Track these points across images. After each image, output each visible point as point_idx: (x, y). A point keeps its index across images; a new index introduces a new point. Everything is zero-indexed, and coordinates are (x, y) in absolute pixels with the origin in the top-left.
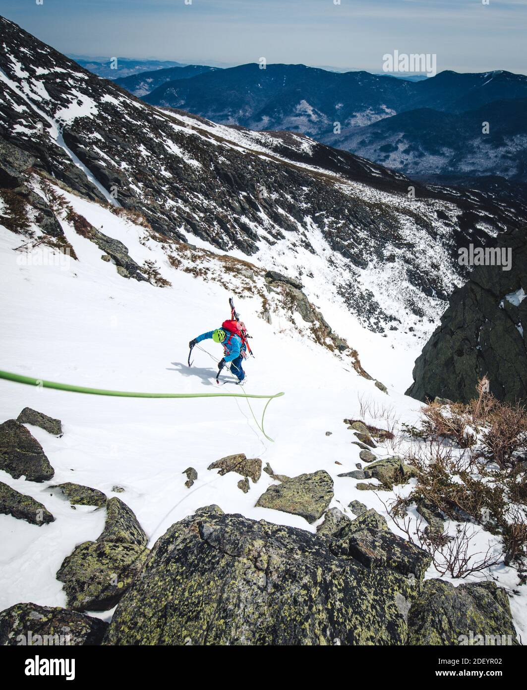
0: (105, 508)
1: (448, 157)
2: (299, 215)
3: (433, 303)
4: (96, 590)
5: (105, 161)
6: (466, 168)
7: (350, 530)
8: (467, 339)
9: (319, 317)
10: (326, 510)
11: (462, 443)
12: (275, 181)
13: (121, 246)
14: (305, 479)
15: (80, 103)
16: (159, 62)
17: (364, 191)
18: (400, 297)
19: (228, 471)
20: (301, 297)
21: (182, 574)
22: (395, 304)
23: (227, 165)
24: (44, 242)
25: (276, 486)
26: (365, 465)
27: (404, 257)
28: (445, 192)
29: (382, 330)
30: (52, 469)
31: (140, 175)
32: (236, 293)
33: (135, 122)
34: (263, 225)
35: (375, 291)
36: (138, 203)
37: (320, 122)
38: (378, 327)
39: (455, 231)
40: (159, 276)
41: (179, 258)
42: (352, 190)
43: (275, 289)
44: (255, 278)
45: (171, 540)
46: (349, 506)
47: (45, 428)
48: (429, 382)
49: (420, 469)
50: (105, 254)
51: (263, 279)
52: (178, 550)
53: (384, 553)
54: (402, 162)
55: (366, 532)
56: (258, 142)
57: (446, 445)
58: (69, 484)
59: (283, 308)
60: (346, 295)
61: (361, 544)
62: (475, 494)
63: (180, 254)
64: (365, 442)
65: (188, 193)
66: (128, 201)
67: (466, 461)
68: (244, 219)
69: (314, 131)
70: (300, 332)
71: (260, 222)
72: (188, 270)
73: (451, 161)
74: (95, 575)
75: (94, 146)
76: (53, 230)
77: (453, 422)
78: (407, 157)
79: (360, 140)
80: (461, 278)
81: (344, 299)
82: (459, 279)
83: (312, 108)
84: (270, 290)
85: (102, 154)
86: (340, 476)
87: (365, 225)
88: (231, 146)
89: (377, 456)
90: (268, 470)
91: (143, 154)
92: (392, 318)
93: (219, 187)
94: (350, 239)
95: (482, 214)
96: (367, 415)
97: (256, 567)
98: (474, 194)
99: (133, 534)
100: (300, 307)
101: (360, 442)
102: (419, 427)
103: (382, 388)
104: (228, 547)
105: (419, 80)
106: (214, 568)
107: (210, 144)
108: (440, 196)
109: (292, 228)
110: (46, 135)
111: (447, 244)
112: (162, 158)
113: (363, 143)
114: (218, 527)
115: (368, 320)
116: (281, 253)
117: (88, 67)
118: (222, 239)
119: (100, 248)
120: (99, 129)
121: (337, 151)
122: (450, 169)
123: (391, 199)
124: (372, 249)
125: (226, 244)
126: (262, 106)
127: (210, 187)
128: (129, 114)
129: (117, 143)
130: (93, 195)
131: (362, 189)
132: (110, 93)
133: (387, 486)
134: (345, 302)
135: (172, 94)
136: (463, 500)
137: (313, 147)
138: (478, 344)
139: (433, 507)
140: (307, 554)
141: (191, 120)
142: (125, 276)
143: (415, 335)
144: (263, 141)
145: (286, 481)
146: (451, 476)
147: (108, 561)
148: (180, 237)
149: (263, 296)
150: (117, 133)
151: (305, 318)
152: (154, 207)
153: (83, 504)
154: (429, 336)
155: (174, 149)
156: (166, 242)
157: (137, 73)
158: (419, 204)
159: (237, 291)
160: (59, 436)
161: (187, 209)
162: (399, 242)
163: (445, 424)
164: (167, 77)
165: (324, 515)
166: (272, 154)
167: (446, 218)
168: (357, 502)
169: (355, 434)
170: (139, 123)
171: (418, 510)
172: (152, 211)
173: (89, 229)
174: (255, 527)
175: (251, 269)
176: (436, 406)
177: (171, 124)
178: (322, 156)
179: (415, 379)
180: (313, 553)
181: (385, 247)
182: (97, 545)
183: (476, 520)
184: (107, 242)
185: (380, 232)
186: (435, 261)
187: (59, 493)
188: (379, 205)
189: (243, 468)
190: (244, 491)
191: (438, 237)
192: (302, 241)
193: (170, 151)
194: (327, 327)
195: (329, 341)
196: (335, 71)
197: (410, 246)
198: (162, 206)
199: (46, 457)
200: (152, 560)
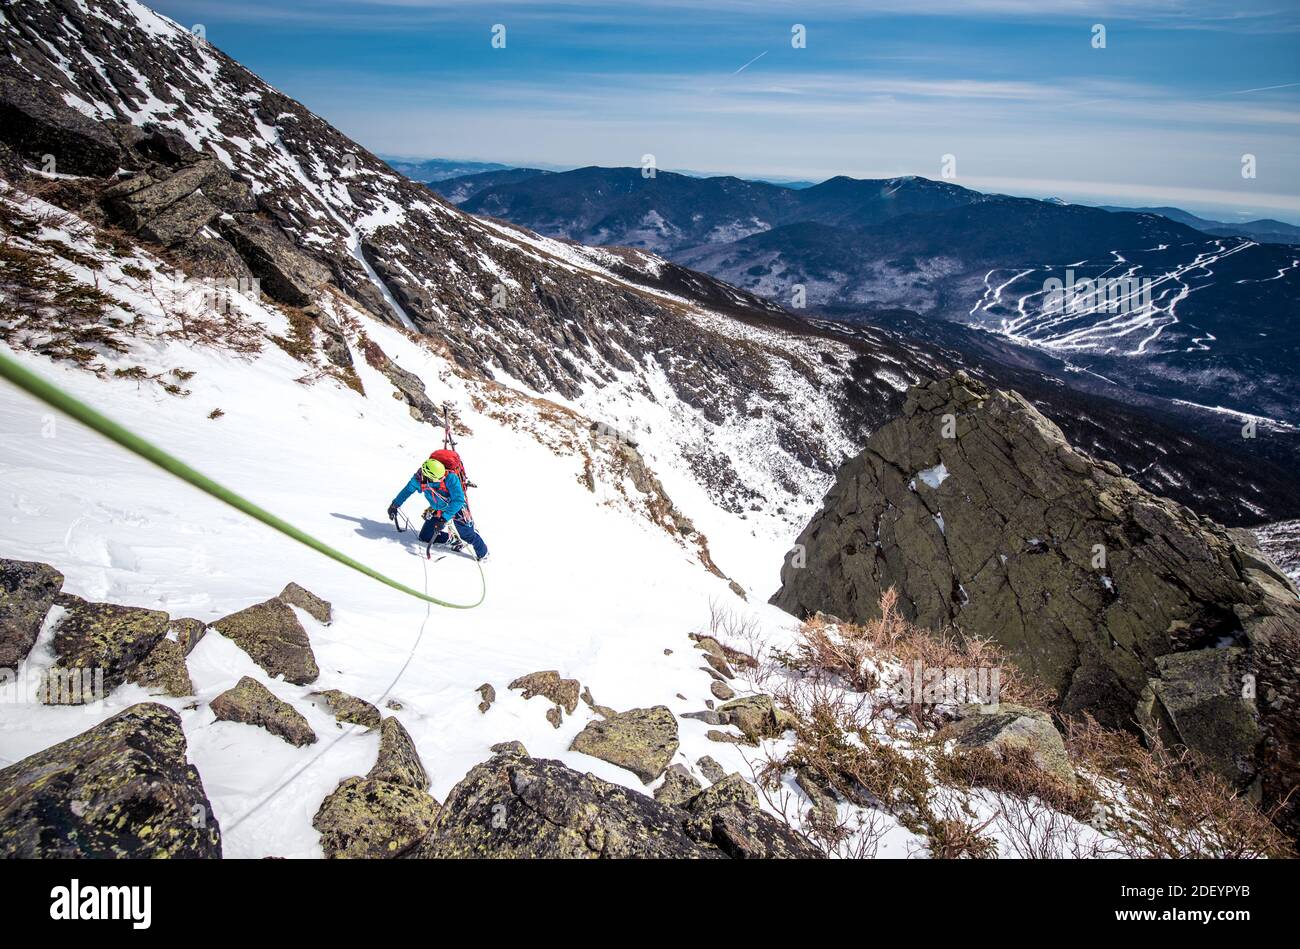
0: (379, 731)
1: (838, 283)
2: (638, 351)
3: (813, 477)
4: (361, 849)
5: (407, 277)
6: (862, 298)
7: (705, 802)
8: (861, 531)
9: (658, 486)
10: (668, 766)
11: (859, 684)
12: (610, 308)
13: (416, 381)
14: (638, 717)
15: (386, 210)
16: (481, 163)
17: (723, 324)
18: (767, 465)
19: (535, 694)
20: (635, 458)
21: (486, 843)
22: (760, 474)
23: (552, 287)
24: (329, 373)
25: (599, 723)
26: (718, 703)
27: (774, 412)
28: (834, 329)
29: (740, 510)
30: (317, 668)
31: (445, 296)
32: (552, 448)
33: (447, 233)
34: (591, 362)
35: (733, 455)
36: (440, 329)
37: (673, 236)
38: (734, 505)
39: (846, 381)
40: (458, 422)
41: (485, 400)
42: (708, 322)
43: (602, 446)
44: (577, 430)
45: (473, 789)
46: (698, 764)
47: (311, 612)
48: (805, 588)
49: (799, 717)
50: (398, 391)
51: (587, 432)
52: (482, 805)
53: (762, 845)
54: (776, 289)
55: (734, 809)
56: (593, 259)
57: (834, 684)
58: (337, 692)
59: (611, 471)
60: (694, 459)
61: (730, 827)
62: (884, 766)
63: (487, 394)
64: (718, 669)
65: (501, 319)
66: (428, 326)
67: (866, 713)
68: (567, 354)
69: (663, 248)
70: (631, 505)
71: (587, 358)
72: (494, 416)
73: (843, 288)
74: (361, 828)
75: (396, 260)
76: (341, 358)
77: (846, 651)
78: (782, 282)
79: (723, 260)
80: (854, 445)
81: (690, 465)
82: (851, 446)
83: (662, 220)
84: (595, 447)
85: (404, 269)
86: (685, 716)
87: (723, 368)
88: (559, 263)
89: (735, 692)
90: (587, 698)
91: (451, 270)
92: (754, 494)
93: (539, 313)
94: (702, 385)
95: (885, 358)
96: (720, 628)
97: (588, 845)
98: (874, 333)
99: (412, 773)
100: (633, 472)
101: (713, 669)
102: (796, 654)
103: (740, 592)
104: (549, 810)
105: (803, 187)
106: (530, 840)
107: (533, 261)
108: (827, 333)
109: (627, 367)
110: (344, 246)
111: (835, 398)
112: (474, 277)
113: (725, 264)
114: (535, 778)
115: (721, 494)
116: (611, 398)
117: (399, 169)
118: (538, 377)
119: (393, 383)
120: (404, 239)
121: (690, 272)
122: (841, 299)
123: (760, 335)
124: (730, 400)
125: (542, 384)
126: (601, 216)
127: (529, 312)
128: (441, 224)
129: (424, 257)
130: (387, 317)
131: (722, 321)
132: (422, 199)
133: (751, 739)
134: (692, 468)
135: (493, 202)
136: (866, 773)
137: (662, 267)
138: (877, 539)
139: (821, 779)
140: (655, 833)
141: (514, 232)
142: (419, 420)
143: (786, 520)
144: (599, 259)
145: (612, 716)
146: (846, 734)
147: (379, 809)
148: (485, 372)
149: (585, 454)
150: (424, 245)
151: (639, 486)
152: (458, 335)
153: (352, 721)
154: (806, 523)
155: (489, 265)
156: (470, 378)
157: (454, 177)
158: (797, 343)
159: (553, 445)
160: (326, 624)
161: (498, 339)
162: (768, 391)
163: (834, 654)
164: (490, 181)
165: (663, 774)
166: (609, 274)
167: (834, 362)
168: (709, 759)
169: (705, 656)
170: (451, 234)
171: (798, 781)
172: (455, 339)
173: (382, 359)
174: (582, 783)
175: (574, 418)
176: (817, 623)
177: (489, 236)
178: (672, 279)
179: (784, 582)
180: (664, 834)
181: (749, 398)
182: (367, 783)
183: (886, 807)
184: (402, 376)
185: (743, 377)
186: (816, 419)
187: (323, 703)
188: (743, 343)
189: (554, 692)
190: (554, 726)
191: (822, 387)
192: (639, 385)
193: (484, 268)
194: (667, 500)
195: (668, 520)
196: (694, 176)
197: (783, 398)
198: (468, 334)
199: (311, 651)
200: (446, 816)
